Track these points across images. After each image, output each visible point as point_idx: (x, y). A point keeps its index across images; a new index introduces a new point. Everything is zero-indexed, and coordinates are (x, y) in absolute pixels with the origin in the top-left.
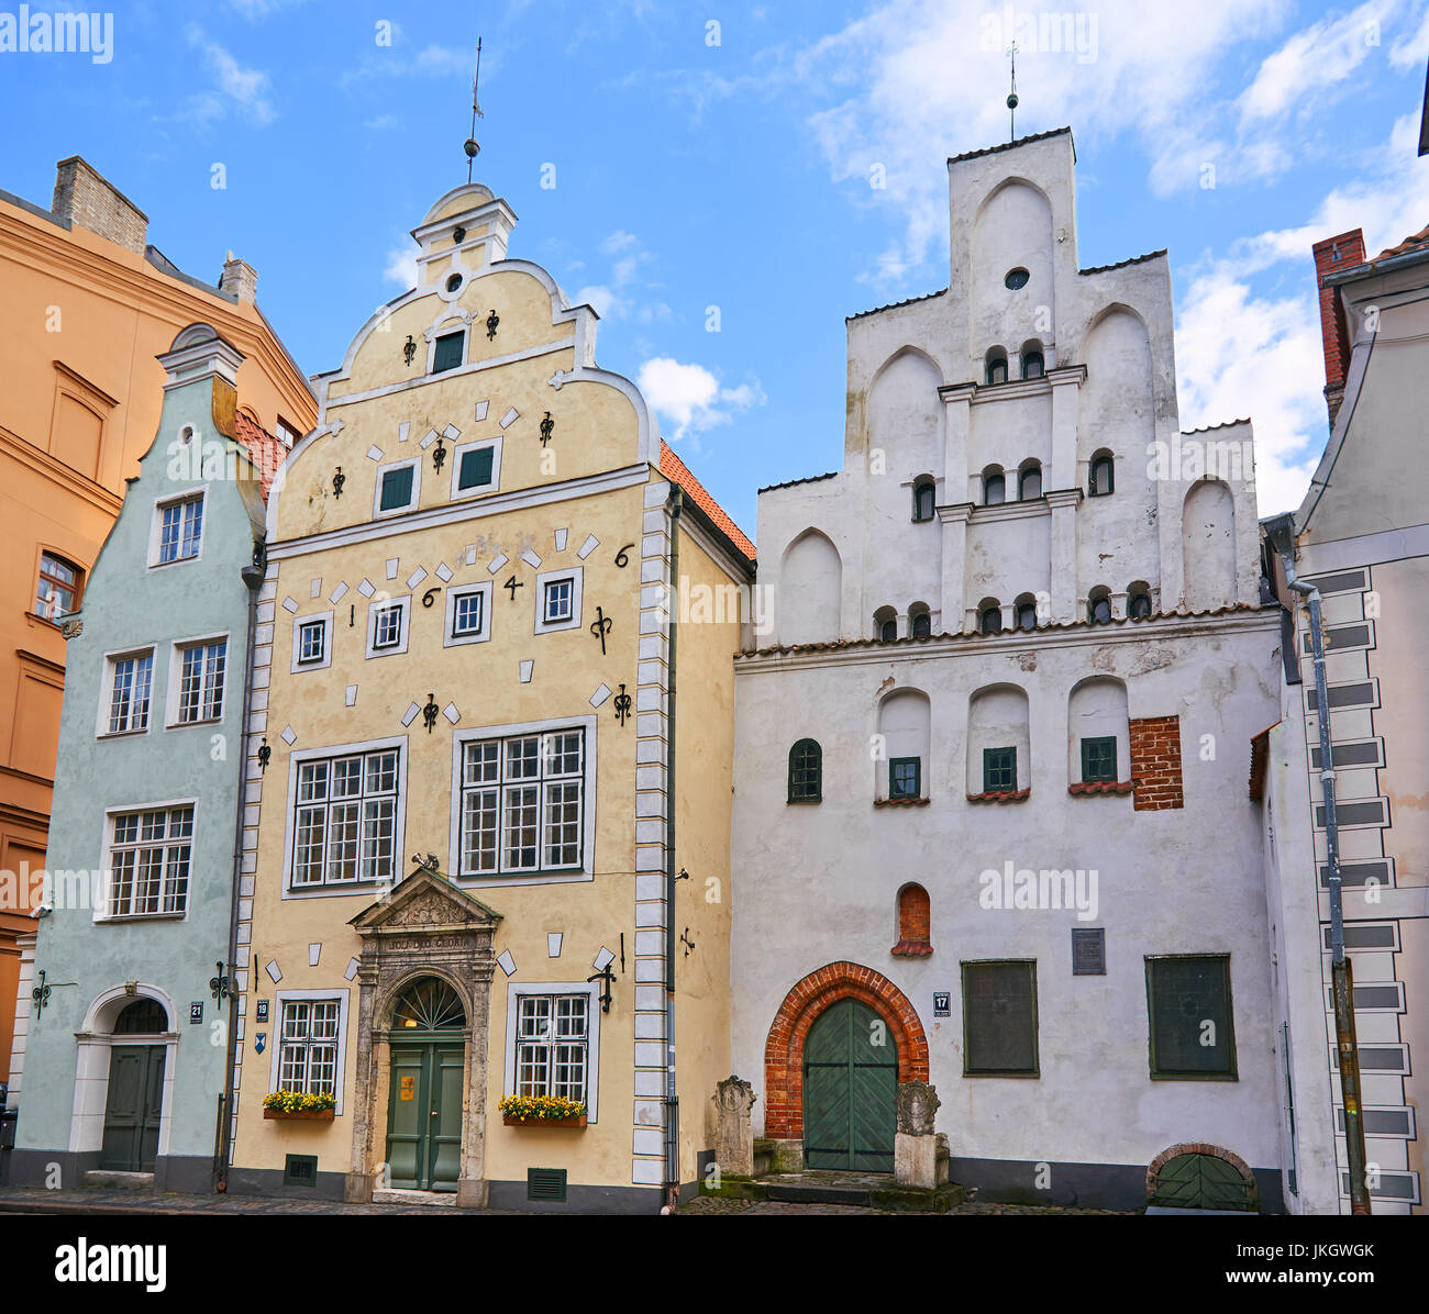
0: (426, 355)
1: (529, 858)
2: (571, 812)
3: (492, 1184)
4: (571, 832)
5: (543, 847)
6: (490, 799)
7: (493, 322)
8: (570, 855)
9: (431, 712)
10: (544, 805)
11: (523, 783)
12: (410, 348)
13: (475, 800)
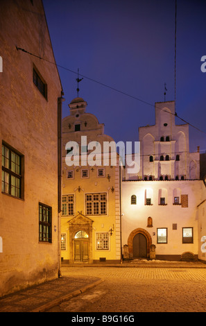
0: (73, 128)
1: (98, 213)
2: (105, 206)
3: (94, 260)
4: (105, 209)
5: (100, 211)
6: (91, 204)
7: (86, 124)
8: (105, 212)
9: (79, 190)
10: (100, 205)
11: (96, 201)
12: (70, 126)
13: (88, 204)
